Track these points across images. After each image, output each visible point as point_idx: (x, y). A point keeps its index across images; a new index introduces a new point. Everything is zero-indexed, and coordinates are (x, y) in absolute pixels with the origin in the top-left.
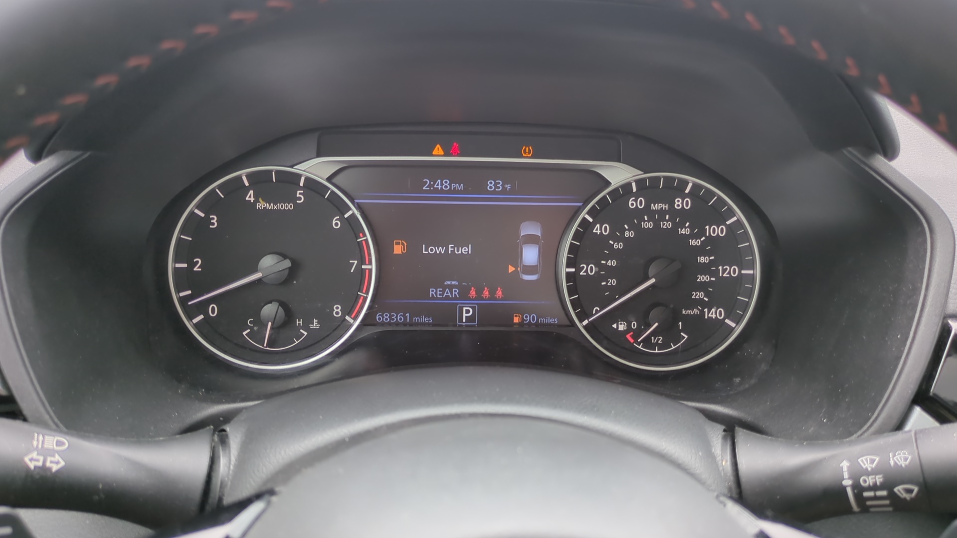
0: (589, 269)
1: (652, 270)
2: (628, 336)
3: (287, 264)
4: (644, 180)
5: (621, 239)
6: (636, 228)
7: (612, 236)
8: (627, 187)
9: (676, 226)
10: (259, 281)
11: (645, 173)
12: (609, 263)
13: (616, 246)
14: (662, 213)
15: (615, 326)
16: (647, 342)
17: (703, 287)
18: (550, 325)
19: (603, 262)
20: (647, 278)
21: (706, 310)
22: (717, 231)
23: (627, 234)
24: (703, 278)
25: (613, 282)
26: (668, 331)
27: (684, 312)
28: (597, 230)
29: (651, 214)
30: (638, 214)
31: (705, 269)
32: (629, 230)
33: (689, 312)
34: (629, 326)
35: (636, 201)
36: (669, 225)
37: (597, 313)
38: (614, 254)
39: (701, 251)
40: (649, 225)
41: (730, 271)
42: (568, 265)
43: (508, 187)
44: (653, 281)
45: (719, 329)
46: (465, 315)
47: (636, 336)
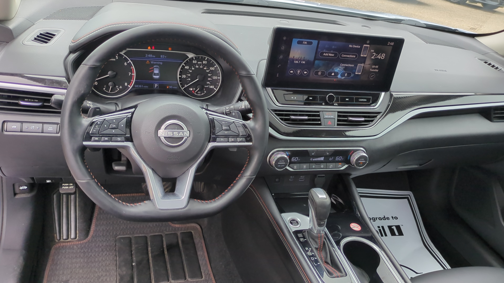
0: (184, 76)
1: (198, 77)
2: (193, 92)
3: (115, 73)
4: (196, 57)
5: (191, 70)
6: (195, 67)
7: (189, 69)
8: (192, 58)
9: (203, 67)
10: (108, 77)
11: (196, 55)
12: (189, 75)
13: (190, 71)
14: (200, 64)
15: (190, 89)
16: (197, 93)
17: (209, 81)
18: (175, 89)
19: (187, 75)
20: (197, 79)
21: (210, 86)
22: (212, 69)
23: (193, 69)
24: (209, 79)
25: (190, 79)
26: (201, 90)
27: (205, 86)
28: (186, 67)
29: (198, 64)
30: (195, 64)
31: (210, 77)
32: (193, 68)
33: (206, 86)
34: (193, 89)
35: (195, 61)
36: (202, 67)
37: (186, 86)
38: (190, 73)
39: (209, 73)
40: (197, 67)
41: (215, 78)
42: (179, 75)
43: (166, 57)
44: (198, 79)
45: (212, 90)
46: (156, 86)
47: (194, 92)
